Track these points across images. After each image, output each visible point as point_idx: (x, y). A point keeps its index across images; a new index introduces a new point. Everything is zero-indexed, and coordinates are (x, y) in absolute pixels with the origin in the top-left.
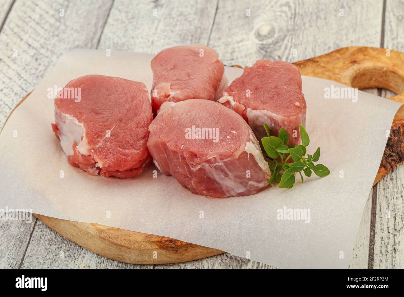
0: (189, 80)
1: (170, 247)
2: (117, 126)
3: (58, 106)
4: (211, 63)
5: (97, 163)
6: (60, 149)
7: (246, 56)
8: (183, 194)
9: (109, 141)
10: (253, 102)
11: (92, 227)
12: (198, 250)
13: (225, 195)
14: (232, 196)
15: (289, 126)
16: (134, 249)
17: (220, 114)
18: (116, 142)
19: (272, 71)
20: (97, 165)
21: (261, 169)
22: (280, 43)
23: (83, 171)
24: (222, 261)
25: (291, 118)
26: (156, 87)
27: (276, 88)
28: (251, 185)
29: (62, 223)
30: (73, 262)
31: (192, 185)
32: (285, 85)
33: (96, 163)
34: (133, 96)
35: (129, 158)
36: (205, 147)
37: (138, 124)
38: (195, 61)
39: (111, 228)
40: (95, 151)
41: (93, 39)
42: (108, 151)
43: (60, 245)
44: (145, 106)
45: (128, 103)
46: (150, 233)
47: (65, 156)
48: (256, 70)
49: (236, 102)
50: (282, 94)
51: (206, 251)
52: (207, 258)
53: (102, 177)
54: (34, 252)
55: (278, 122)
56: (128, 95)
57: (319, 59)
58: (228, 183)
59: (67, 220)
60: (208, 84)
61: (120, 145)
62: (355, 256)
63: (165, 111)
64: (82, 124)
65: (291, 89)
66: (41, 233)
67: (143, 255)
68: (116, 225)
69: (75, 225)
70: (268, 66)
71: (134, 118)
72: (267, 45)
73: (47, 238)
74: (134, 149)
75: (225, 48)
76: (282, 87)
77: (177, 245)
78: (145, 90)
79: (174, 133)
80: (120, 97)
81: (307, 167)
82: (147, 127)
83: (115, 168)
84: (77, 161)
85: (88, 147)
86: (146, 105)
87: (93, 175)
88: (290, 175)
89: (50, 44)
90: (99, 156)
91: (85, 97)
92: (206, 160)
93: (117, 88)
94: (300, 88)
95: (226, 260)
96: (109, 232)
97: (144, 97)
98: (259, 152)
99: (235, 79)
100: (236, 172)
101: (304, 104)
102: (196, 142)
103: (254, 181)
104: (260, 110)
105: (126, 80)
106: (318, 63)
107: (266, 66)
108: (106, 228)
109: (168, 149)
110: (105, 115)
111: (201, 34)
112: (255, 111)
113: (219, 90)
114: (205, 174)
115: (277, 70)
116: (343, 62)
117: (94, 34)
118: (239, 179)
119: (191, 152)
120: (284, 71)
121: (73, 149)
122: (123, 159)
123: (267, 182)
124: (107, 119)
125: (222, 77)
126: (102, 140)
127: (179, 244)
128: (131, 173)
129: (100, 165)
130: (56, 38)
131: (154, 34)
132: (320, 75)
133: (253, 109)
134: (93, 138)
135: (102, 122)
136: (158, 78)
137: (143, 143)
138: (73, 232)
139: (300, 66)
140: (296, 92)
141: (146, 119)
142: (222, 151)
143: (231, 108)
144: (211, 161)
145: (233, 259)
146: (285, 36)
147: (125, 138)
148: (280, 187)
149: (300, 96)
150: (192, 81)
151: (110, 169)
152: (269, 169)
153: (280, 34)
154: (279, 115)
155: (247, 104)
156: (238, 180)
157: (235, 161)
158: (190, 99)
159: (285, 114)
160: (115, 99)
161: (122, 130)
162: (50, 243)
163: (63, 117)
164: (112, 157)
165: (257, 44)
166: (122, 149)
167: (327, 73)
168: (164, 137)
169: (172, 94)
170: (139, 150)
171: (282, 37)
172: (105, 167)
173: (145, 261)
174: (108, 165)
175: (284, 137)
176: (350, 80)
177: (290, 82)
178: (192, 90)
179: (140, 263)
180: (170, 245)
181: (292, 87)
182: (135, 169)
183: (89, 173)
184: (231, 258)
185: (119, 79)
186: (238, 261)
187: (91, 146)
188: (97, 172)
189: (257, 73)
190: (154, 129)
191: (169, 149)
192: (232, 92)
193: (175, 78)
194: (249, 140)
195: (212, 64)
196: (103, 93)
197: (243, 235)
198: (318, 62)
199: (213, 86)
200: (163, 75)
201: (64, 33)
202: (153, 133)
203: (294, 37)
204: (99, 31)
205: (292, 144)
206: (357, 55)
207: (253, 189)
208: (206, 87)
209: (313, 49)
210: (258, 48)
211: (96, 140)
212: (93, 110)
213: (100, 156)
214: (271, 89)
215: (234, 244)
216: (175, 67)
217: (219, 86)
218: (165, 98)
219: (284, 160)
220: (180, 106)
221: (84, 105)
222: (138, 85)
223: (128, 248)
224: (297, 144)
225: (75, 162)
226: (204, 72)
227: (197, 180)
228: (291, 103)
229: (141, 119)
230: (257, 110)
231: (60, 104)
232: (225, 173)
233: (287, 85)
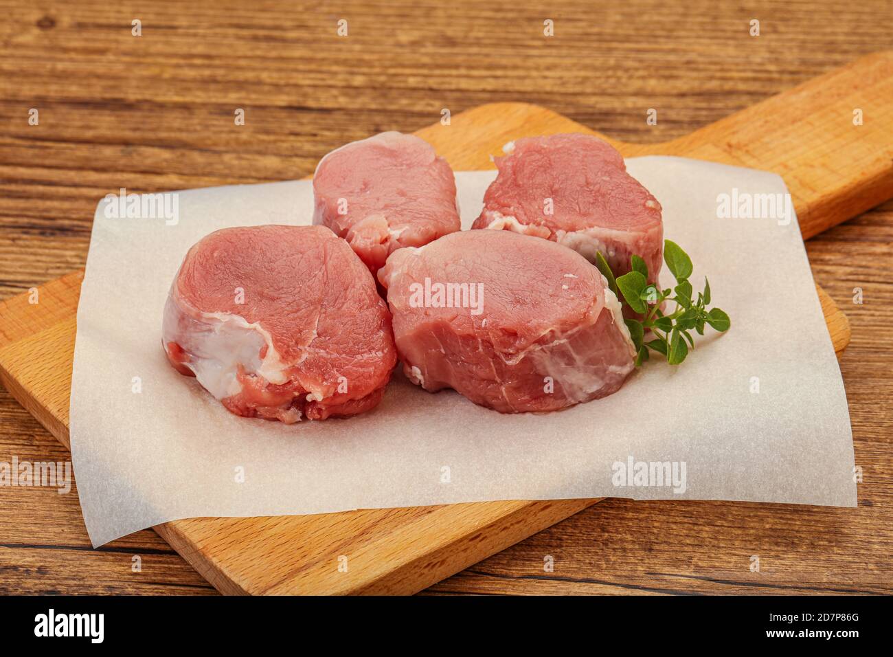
2: (323, 315)
3: (190, 300)
5: (310, 393)
9: (320, 346)
13: (567, 404)
14: (580, 402)
15: (645, 249)
18: (335, 345)
19: (561, 155)
20: (309, 398)
21: (623, 338)
23: (267, 422)
25: (651, 231)
27: (588, 184)
28: (612, 373)
31: (503, 397)
32: (602, 175)
33: (306, 394)
34: (320, 253)
37: (360, 302)
38: (399, 166)
40: (298, 370)
45: (317, 268)
48: (528, 158)
49: (527, 224)
50: (609, 192)
55: (625, 244)
56: (310, 253)
58: (573, 377)
63: (408, 266)
64: (256, 325)
65: (619, 179)
70: (544, 149)
71: (345, 293)
74: (373, 351)
76: (599, 179)
80: (294, 260)
83: (347, 395)
84: (256, 402)
85: (282, 366)
86: (354, 264)
87: (292, 424)
92: (536, 339)
93: (280, 245)
100: (588, 353)
103: (616, 365)
104: (583, 231)
105: (287, 227)
109: (451, 333)
110: (290, 300)
112: (573, 233)
114: (532, 367)
118: (593, 365)
119: (505, 330)
121: (239, 379)
122: (361, 374)
123: (632, 363)
124: (299, 306)
126: (306, 347)
128: (372, 400)
129: (317, 394)
133: (567, 232)
134: (289, 346)
135: (292, 313)
137: (384, 336)
144: (546, 339)
147: (349, 332)
151: (339, 400)
152: (631, 338)
154: (626, 230)
155: (554, 223)
156: (591, 366)
157: (590, 330)
159: (638, 227)
161: (336, 321)
163: (204, 321)
168: (439, 313)
169: (395, 233)
170: (382, 350)
172: (328, 398)
174: (332, 393)
177: (609, 168)
178: (429, 219)
183: (283, 422)
187: (288, 364)
188: (300, 414)
189: (534, 164)
192: (506, 209)
193: (381, 204)
194: (603, 286)
195: (432, 164)
200: (355, 204)
207: (613, 381)
211: (296, 348)
214: (582, 187)
216: (366, 186)
218: (381, 244)
220: (434, 250)
222: (314, 230)
225: (248, 405)
226: (429, 182)
227: (513, 385)
228: (636, 206)
229: (361, 291)
230: (578, 230)
231: (193, 296)
232: (568, 359)
233: (607, 174)
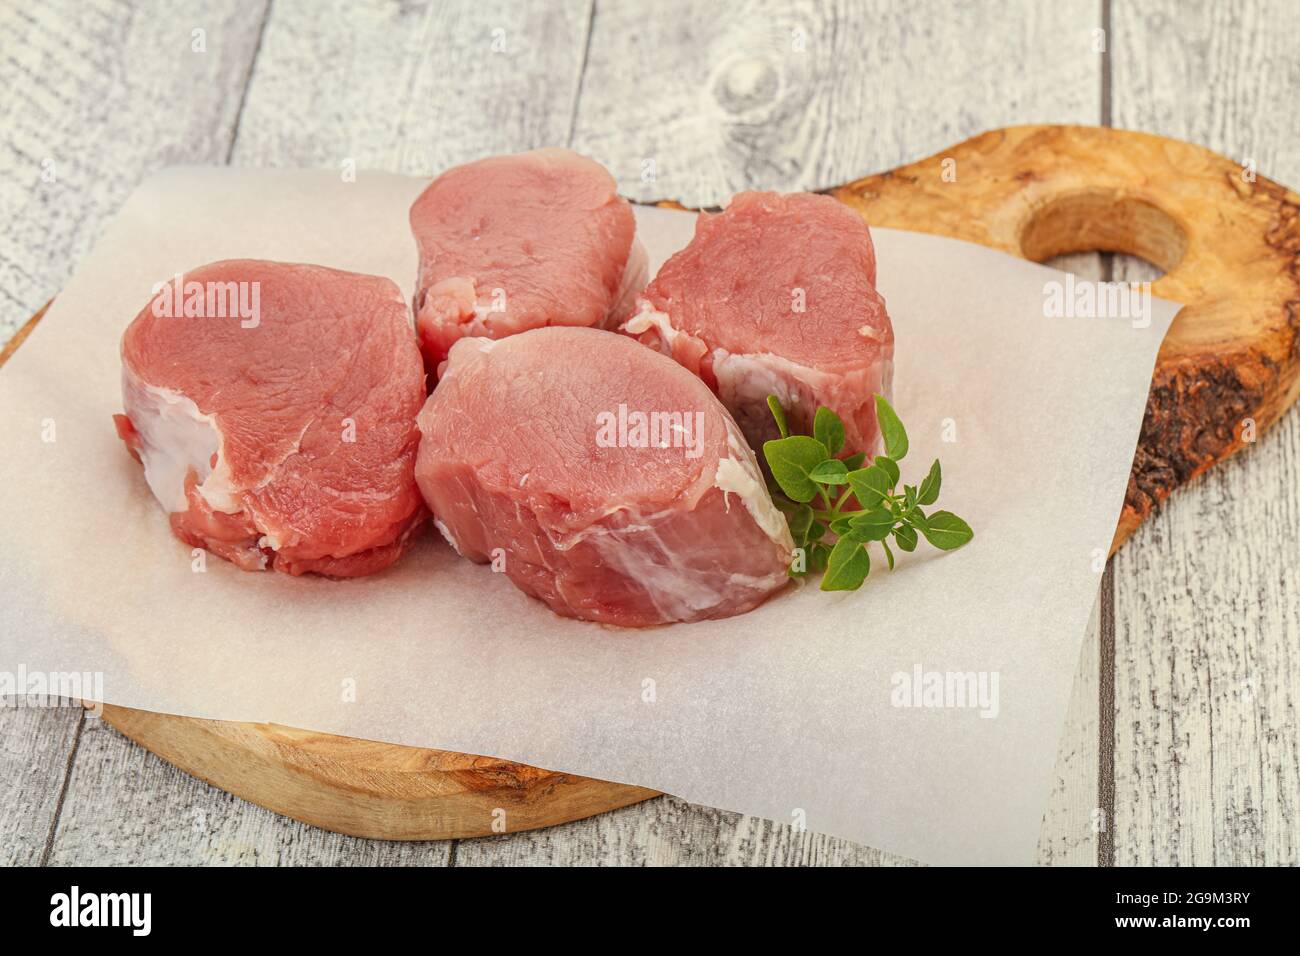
0: (531, 264)
1: (502, 788)
2: (320, 421)
3: (133, 362)
4: (594, 208)
5: (265, 535)
6: (143, 491)
7: (691, 164)
8: (532, 621)
9: (296, 468)
10: (730, 331)
11: (260, 734)
12: (587, 792)
13: (658, 620)
14: (681, 621)
15: (843, 400)
16: (391, 798)
17: (632, 373)
18: (319, 471)
19: (782, 230)
20: (262, 543)
21: (764, 536)
22: (796, 119)
23: (221, 560)
24: (658, 819)
25: (851, 375)
26: (430, 290)
27: (797, 280)
28: (733, 584)
29: (167, 725)
30: (205, 841)
31: (557, 593)
32: (824, 273)
33: (260, 535)
34: (363, 323)
35: (363, 517)
36: (594, 479)
37: (384, 409)
38: (546, 205)
39: (320, 736)
40: (255, 498)
41: (214, 125)
42: (297, 497)
43: (163, 791)
44: (402, 354)
45: (348, 345)
46: (438, 746)
47: (160, 512)
48: (736, 225)
49: (680, 330)
50: (819, 300)
51: (609, 794)
52: (614, 812)
53: (280, 576)
54: (84, 815)
55: (811, 388)
56: (348, 318)
57: (917, 172)
58: (667, 583)
59: (180, 717)
60: (588, 275)
61: (330, 478)
62: (1058, 786)
63: (464, 369)
64: (211, 419)
65: (845, 282)
66: (100, 755)
67: (418, 815)
68: (333, 728)
69: (205, 730)
70: (770, 213)
71: (368, 392)
72: (754, 126)
73: (121, 768)
74: (374, 490)
75: (626, 141)
76: (817, 277)
77: (521, 780)
78: (396, 303)
79: (495, 438)
80: (322, 326)
81: (904, 522)
82: (410, 419)
83: (318, 548)
84: (201, 530)
85: (233, 487)
86: (402, 350)
87: (252, 571)
88: (853, 550)
89: (82, 147)
90: (267, 515)
91: (215, 332)
92: (597, 518)
93: (312, 299)
94: (871, 278)
95: (670, 814)
96: (313, 747)
97: (395, 324)
98: (758, 484)
99: (669, 257)
100: (689, 551)
101: (886, 331)
102: (565, 462)
103: (746, 574)
104: (754, 355)
105: (336, 272)
106: (917, 184)
107: (765, 213)
108: (304, 735)
109: (480, 488)
110: (280, 388)
111: (550, 96)
112: (739, 356)
113: (622, 291)
114: (597, 558)
115: (798, 226)
116: (991, 178)
117: (219, 108)
118: (700, 569)
119: (553, 496)
120: (820, 226)
121: (186, 492)
122: (342, 522)
123: (783, 573)
124: (289, 400)
125: (629, 248)
126: (276, 465)
127: (528, 776)
128: (369, 560)
129: (273, 540)
130: (101, 127)
131: (404, 103)
132: (926, 223)
133: (730, 353)
134: (247, 459)
135: (273, 409)
136: (434, 261)
137: (401, 470)
138: (202, 752)
139: (862, 196)
140: (859, 291)
141: (405, 394)
142: (646, 489)
143: (665, 348)
144: (614, 521)
145: (691, 812)
146: (809, 97)
147: (346, 454)
148: (824, 589)
149: (873, 305)
150: (541, 268)
151: (306, 554)
152: (789, 536)
153: (794, 88)
154: (811, 367)
155: (715, 336)
156: (697, 571)
157: (687, 517)
158: (539, 326)
159: (831, 365)
160: (308, 333)
161: (333, 433)
162: (132, 785)
163: (149, 397)
164: (309, 517)
165: (725, 124)
166: (337, 489)
167: (946, 216)
168: (467, 452)
169: (482, 312)
170: (389, 490)
171: (800, 97)
172: (289, 547)
173: (428, 831)
174: (298, 540)
175: (830, 434)
176: (1016, 233)
177: (841, 262)
178: (543, 297)
179: (413, 838)
180: (500, 782)
181: (847, 277)
182: (381, 548)
183: (238, 565)
184: (686, 808)
185: (315, 271)
186: (708, 817)
187: (241, 485)
188: (265, 559)
189: (736, 236)
190: (435, 427)
191: (484, 487)
192: (663, 299)
193: (487, 260)
194: (725, 452)
195: (598, 210)
196: (270, 317)
197: (719, 740)
198: (915, 179)
199: (604, 282)
200: (450, 253)
201: (125, 108)
202: (431, 439)
203: (835, 95)
204: (233, 100)
205: (854, 453)
206: (1032, 154)
207: (741, 597)
208: (584, 286)
209: (895, 133)
210: (729, 138)
211: (258, 465)
212: (244, 373)
213: (272, 516)
214: (784, 286)
215: (696, 769)
216: (483, 227)
217: (621, 277)
218: (459, 324)
219: (834, 502)
220: (509, 350)
221: (214, 359)
222: (375, 285)
223: (372, 794)
224: (868, 451)
225: (194, 533)
226: (576, 239)
227: (572, 578)
228: (847, 330)
229: (392, 395)
230: (745, 353)
231: (140, 356)
232: (656, 554)
233: (832, 272)
